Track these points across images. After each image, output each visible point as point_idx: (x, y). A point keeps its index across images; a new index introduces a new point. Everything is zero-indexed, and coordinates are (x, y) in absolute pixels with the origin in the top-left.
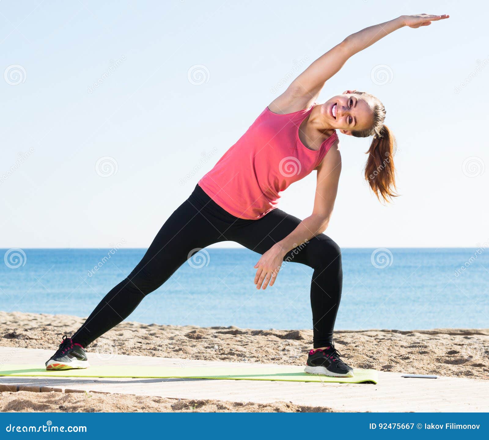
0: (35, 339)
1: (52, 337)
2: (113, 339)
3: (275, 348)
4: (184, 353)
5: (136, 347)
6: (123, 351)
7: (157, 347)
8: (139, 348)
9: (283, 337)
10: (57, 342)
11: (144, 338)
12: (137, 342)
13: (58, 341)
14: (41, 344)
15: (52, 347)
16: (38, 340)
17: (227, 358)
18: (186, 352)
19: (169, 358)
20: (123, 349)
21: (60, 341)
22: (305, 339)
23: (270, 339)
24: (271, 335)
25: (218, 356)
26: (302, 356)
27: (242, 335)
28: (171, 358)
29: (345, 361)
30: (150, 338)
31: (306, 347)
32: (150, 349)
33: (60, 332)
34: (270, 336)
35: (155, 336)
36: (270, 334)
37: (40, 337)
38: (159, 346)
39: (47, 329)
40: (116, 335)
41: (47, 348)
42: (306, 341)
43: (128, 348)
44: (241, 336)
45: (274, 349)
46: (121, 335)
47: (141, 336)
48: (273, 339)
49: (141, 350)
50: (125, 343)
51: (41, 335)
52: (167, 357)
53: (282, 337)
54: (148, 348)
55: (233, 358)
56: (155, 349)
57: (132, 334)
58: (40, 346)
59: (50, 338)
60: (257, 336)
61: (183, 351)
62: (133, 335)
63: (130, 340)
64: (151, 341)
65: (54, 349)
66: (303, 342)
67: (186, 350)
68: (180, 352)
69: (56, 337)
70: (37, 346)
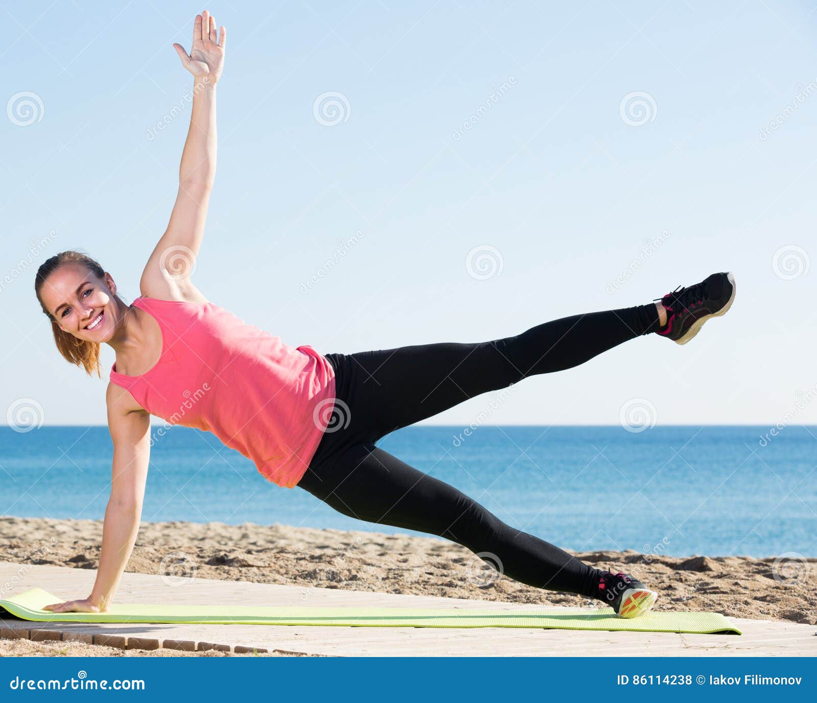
0: (256, 566)
1: (287, 563)
2: (388, 567)
3: (653, 585)
4: (497, 591)
5: (420, 581)
6: (397, 587)
7: (454, 581)
8: (424, 583)
9: (677, 566)
10: (293, 572)
11: (440, 566)
12: (426, 573)
13: (294, 570)
14: (263, 575)
15: (280, 580)
16: (261, 568)
17: (564, 601)
18: (500, 589)
19: (465, 598)
20: (399, 585)
21: (298, 571)
22: (713, 569)
23: (653, 570)
24: (657, 563)
25: (550, 597)
26: (693, 597)
27: (608, 563)
28: (468, 599)
29: (761, 607)
30: (452, 567)
31: (707, 584)
32: (442, 584)
33: (303, 556)
34: (656, 565)
35: (460, 563)
36: (656, 561)
37: (268, 562)
38: (462, 579)
39: (286, 551)
40: (398, 560)
41: (271, 582)
42: (712, 574)
43: (407, 582)
44: (606, 564)
45: (651, 586)
46: (405, 561)
47: (436, 563)
48: (659, 570)
49: (426, 586)
50: (404, 574)
51: (271, 560)
52: (463, 598)
53: (675, 566)
54: (440, 583)
55: (575, 601)
56: (450, 585)
57: (424, 560)
58: (261, 577)
59: (284, 565)
60: (632, 565)
61: (495, 588)
62: (424, 562)
63: (415, 569)
64: (449, 572)
65: (282, 583)
66: (708, 575)
67: (501, 586)
68: (490, 589)
69: (293, 564)
70: (256, 577)
